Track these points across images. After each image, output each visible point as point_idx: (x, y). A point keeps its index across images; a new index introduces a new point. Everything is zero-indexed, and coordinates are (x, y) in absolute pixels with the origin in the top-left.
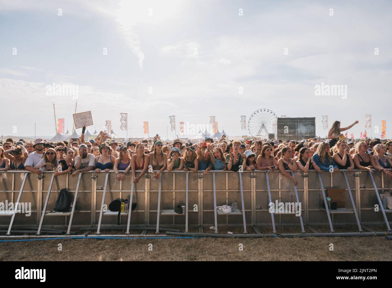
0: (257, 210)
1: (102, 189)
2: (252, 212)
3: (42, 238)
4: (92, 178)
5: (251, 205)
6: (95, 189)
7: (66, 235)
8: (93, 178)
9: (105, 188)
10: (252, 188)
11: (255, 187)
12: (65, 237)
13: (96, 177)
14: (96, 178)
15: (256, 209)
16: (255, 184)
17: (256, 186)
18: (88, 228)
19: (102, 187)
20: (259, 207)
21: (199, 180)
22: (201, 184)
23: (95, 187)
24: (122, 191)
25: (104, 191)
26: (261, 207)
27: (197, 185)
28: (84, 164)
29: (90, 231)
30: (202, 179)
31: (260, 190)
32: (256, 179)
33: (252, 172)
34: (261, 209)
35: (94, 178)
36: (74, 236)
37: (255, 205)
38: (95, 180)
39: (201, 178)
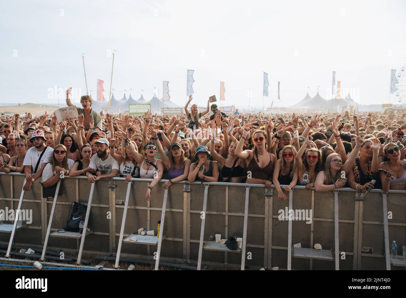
0: (364, 255)
1: (123, 204)
2: (355, 257)
3: (46, 266)
4: (109, 187)
5: (353, 245)
6: (114, 204)
7: (75, 264)
8: (111, 188)
9: (126, 203)
10: (356, 217)
11: (361, 216)
12: (74, 267)
13: (114, 186)
14: (115, 188)
15: (362, 252)
16: (361, 212)
17: (364, 215)
18: (105, 257)
19: (123, 202)
20: (367, 249)
21: (267, 199)
22: (269, 205)
23: (114, 201)
24: (152, 209)
25: (126, 207)
26: (371, 250)
27: (263, 206)
28: (103, 168)
29: (107, 262)
30: (272, 198)
31: (369, 223)
32: (364, 204)
33: (357, 192)
34: (370, 252)
35: (113, 188)
36: (86, 267)
37: (360, 245)
38: (113, 191)
39: (270, 196)
